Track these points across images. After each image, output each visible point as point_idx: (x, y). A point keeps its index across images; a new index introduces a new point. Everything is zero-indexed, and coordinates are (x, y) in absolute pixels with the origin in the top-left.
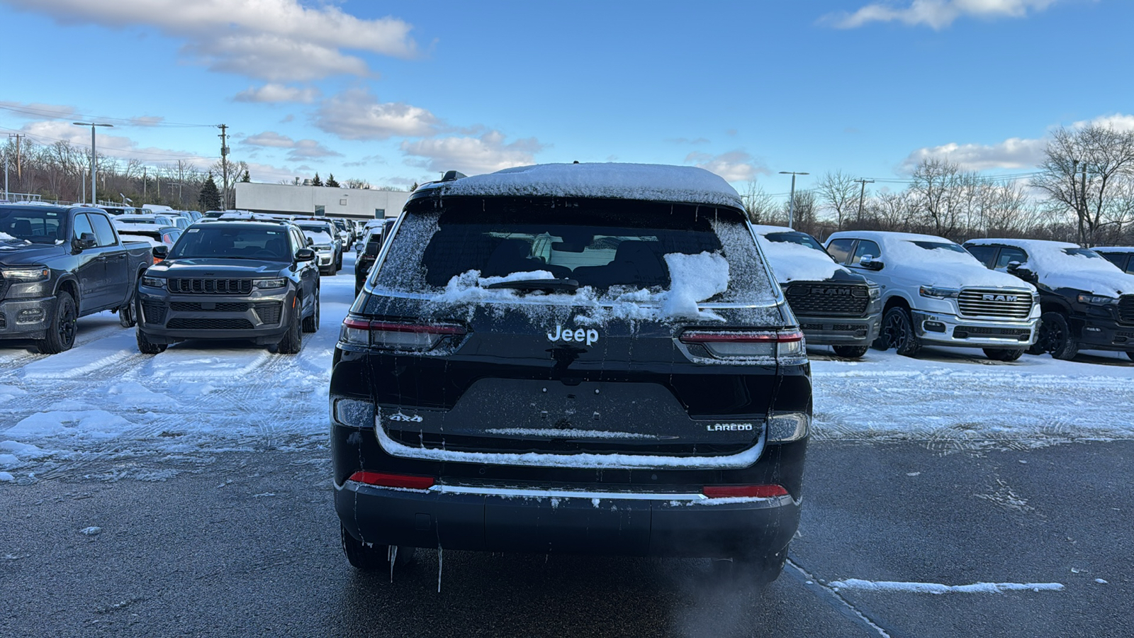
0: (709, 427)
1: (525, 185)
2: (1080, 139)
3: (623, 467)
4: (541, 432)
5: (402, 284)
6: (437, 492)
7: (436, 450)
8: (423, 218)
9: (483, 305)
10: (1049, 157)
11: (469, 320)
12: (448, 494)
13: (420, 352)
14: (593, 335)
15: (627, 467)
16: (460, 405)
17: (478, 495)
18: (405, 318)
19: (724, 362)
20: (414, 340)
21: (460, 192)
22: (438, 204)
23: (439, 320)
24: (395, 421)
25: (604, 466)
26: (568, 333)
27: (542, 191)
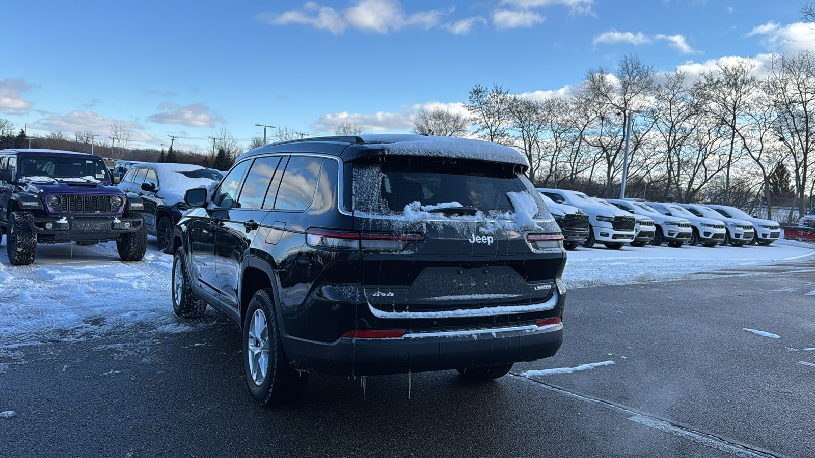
0: (535, 288)
1: (433, 150)
2: (432, 117)
3: (505, 313)
4: (461, 297)
5: (373, 210)
6: (409, 338)
7: (404, 313)
8: (369, 168)
9: (429, 223)
10: (416, 126)
11: (425, 232)
12: (416, 338)
13: (396, 252)
14: (490, 239)
15: (507, 313)
16: (415, 284)
17: (433, 337)
18: (385, 232)
19: (545, 252)
20: (392, 245)
21: (396, 152)
22: (382, 159)
23: (406, 233)
24: (376, 297)
25: (497, 314)
26: (478, 238)
27: (444, 154)
